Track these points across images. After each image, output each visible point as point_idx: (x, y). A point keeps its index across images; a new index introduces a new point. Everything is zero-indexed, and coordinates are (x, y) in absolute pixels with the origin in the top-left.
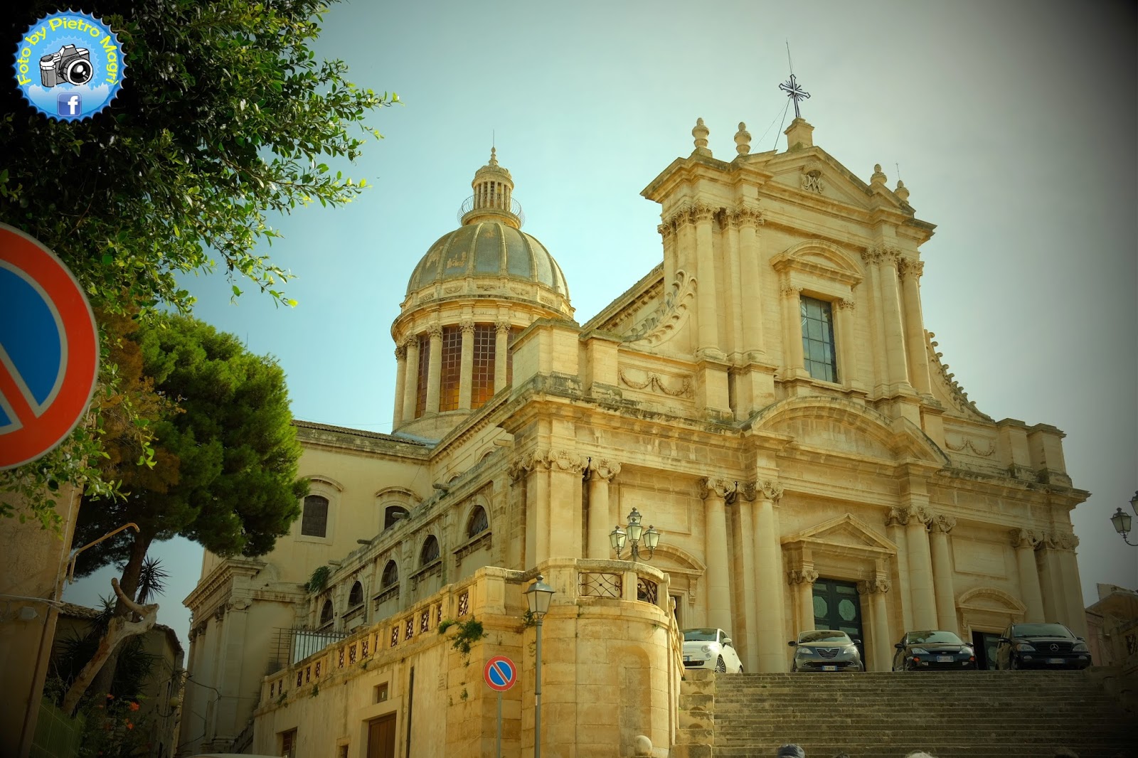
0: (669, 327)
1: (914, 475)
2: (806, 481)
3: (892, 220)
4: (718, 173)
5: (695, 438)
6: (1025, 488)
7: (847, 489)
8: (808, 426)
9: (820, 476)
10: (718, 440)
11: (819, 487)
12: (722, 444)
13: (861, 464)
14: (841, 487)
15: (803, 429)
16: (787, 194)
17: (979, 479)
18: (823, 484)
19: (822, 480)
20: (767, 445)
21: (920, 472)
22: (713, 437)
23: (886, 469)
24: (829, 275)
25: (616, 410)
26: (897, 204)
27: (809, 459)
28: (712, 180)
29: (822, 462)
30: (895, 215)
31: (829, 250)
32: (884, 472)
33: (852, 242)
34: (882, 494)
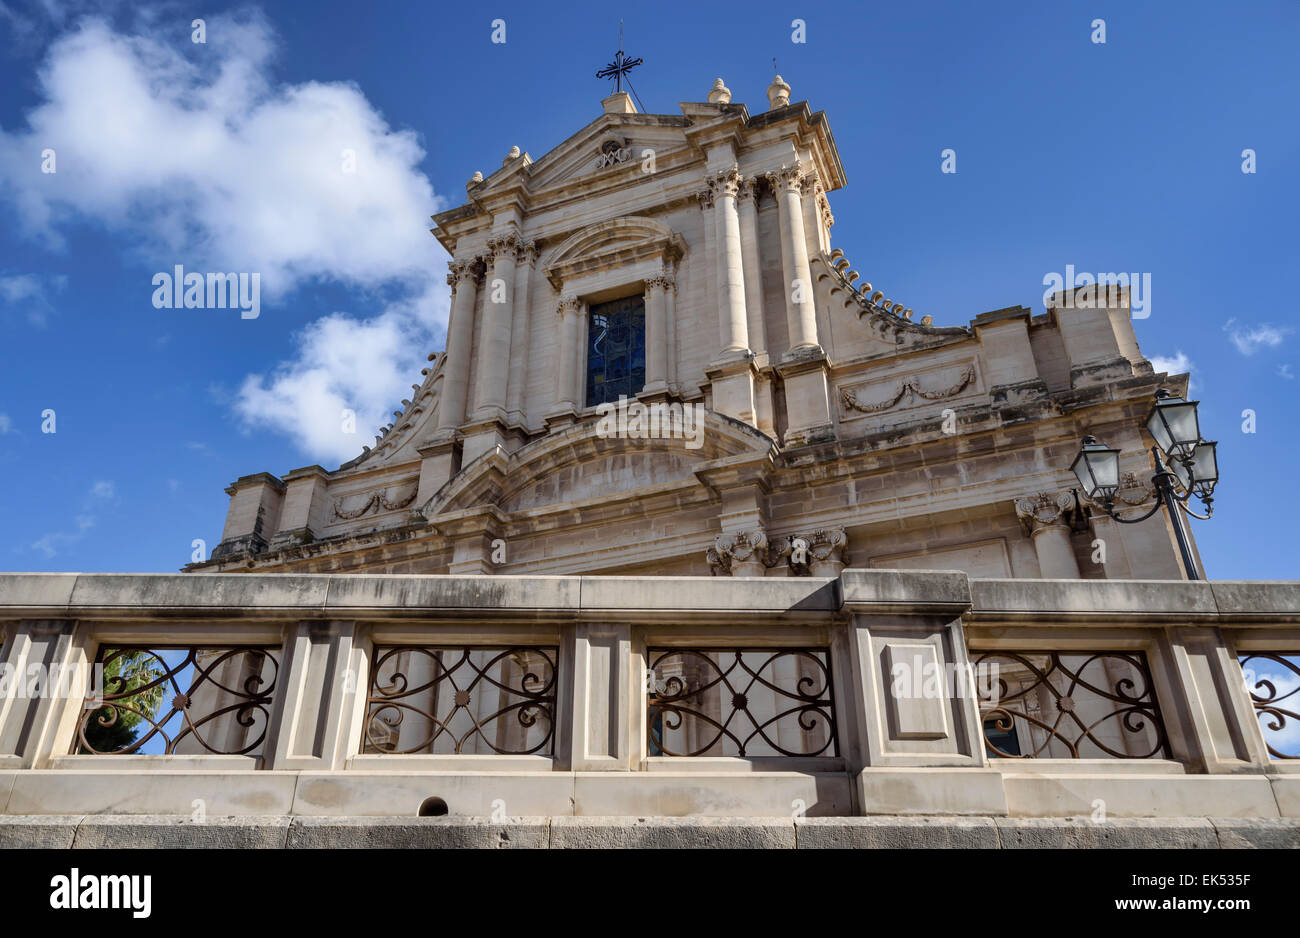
0: (407, 427)
1: (727, 486)
2: (554, 560)
3: (719, 136)
4: (471, 222)
5: (387, 555)
6: (1000, 423)
7: (626, 547)
8: (569, 477)
9: (582, 543)
10: (419, 547)
11: (579, 560)
12: (424, 549)
13: (644, 501)
14: (615, 549)
15: (561, 485)
16: (566, 193)
17: (883, 445)
18: (584, 554)
19: (582, 549)
20: (462, 531)
21: (733, 476)
22: (409, 546)
23: (692, 494)
24: (618, 259)
25: (276, 558)
26: (717, 113)
27: (556, 524)
28: (471, 231)
29: (578, 521)
30: (717, 128)
31: (618, 229)
32: (691, 499)
33: (674, 198)
34: (698, 534)
